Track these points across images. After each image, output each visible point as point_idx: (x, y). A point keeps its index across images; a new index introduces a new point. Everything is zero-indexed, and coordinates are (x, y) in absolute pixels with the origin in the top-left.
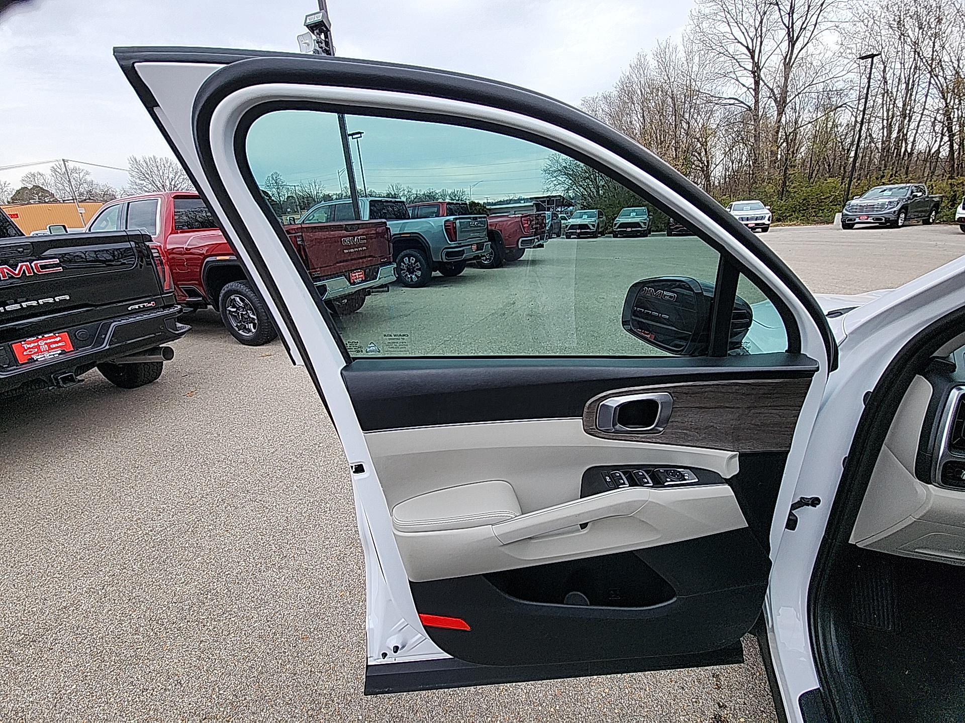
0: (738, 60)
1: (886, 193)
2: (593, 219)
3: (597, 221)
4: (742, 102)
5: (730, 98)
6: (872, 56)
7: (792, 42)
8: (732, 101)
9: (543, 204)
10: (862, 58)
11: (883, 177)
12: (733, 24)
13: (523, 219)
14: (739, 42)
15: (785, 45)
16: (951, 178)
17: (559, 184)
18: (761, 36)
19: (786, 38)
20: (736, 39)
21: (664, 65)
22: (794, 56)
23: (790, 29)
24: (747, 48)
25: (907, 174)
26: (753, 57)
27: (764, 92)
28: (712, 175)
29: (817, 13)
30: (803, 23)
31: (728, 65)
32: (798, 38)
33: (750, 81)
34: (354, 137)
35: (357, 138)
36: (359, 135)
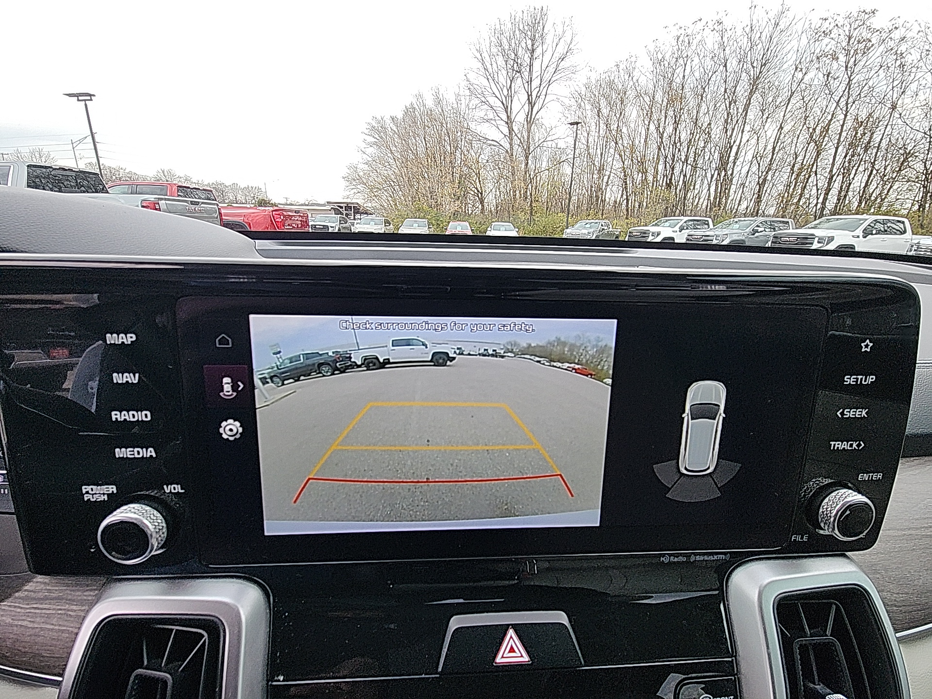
0: (497, 112)
1: (588, 226)
2: (379, 227)
3: (383, 229)
4: (501, 145)
5: (492, 140)
6: (577, 123)
7: (531, 104)
8: (495, 144)
9: (341, 210)
10: (571, 124)
11: (589, 215)
12: (491, 81)
13: (274, 213)
14: (496, 97)
15: (526, 107)
16: (627, 218)
18: (511, 96)
19: (527, 102)
20: (494, 93)
21: (438, 101)
22: (533, 117)
23: (529, 96)
24: (502, 103)
25: (602, 215)
26: (507, 112)
27: (516, 141)
28: (486, 201)
29: (547, 86)
30: (538, 92)
31: (491, 115)
32: (535, 104)
33: (506, 131)
34: (80, 98)
35: (85, 100)
36: (89, 98)
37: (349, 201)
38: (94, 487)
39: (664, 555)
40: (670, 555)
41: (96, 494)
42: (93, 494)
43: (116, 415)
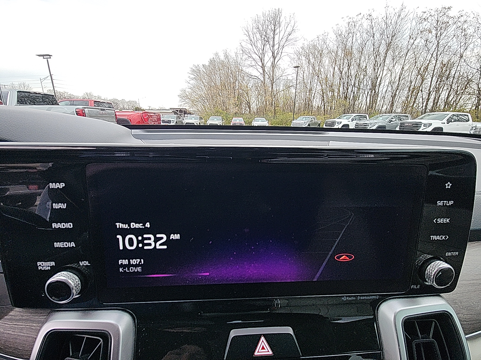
0: (257, 61)
1: (304, 119)
2: (197, 120)
3: (199, 122)
4: (259, 79)
5: (255, 76)
6: (298, 67)
7: (274, 58)
8: (256, 78)
9: (177, 112)
10: (295, 67)
11: (304, 114)
12: (253, 46)
13: (143, 114)
14: (256, 54)
15: (272, 59)
16: (324, 115)
17: (186, 103)
18: (264, 54)
19: (272, 56)
20: (255, 52)
21: (226, 56)
22: (275, 64)
23: (273, 53)
24: (259, 57)
25: (312, 113)
26: (262, 61)
27: (267, 76)
28: (251, 107)
29: (282, 48)
30: (278, 51)
31: (253, 63)
32: (276, 57)
33: (261, 71)
34: (45, 57)
35: (47, 58)
36: (49, 57)
37: (181, 107)
38: (43, 263)
39: (343, 296)
40: (346, 296)
41: (44, 266)
42: (43, 266)
43: (55, 225)
